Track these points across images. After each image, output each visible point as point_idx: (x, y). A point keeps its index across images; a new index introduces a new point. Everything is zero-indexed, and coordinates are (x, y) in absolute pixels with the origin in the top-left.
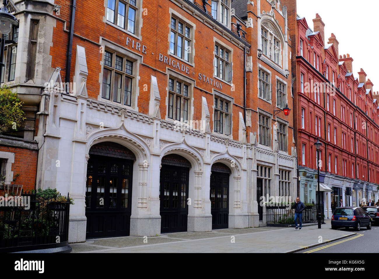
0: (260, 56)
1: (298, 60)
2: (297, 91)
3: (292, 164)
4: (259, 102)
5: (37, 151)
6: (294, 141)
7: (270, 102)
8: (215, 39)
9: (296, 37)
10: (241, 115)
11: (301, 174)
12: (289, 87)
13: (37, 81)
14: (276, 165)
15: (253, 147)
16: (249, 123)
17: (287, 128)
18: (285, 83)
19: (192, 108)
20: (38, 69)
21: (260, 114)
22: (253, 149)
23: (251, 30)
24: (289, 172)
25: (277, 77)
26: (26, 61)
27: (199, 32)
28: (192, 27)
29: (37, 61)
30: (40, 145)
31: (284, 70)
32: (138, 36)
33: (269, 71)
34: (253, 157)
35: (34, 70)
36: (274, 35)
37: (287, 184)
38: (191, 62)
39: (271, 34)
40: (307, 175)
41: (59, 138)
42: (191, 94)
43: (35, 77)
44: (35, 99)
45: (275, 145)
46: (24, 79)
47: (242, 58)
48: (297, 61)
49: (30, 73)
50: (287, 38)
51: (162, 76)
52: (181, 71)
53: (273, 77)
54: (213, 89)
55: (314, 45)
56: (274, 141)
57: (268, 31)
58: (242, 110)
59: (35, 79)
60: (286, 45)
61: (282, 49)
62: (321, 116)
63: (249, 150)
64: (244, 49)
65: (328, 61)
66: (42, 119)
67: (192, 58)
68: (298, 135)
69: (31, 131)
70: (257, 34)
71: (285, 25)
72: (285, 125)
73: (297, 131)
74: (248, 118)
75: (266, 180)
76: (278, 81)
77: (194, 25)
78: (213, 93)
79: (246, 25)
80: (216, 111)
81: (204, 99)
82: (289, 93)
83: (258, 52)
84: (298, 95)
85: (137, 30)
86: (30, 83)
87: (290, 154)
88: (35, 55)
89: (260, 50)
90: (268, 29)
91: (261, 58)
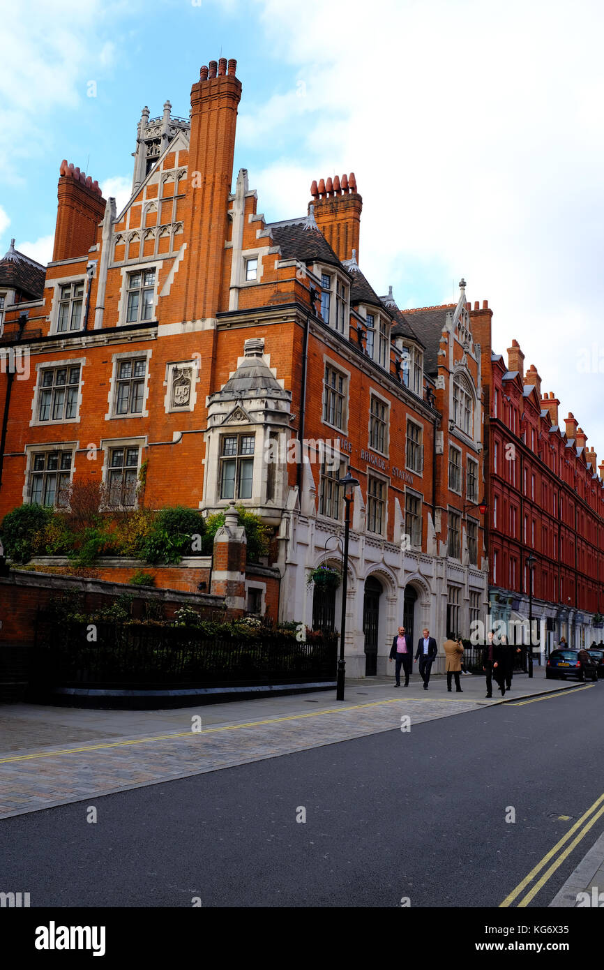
0: (451, 430)
1: (494, 423)
2: (490, 472)
3: (482, 583)
4: (449, 496)
5: (279, 580)
6: (484, 549)
7: (460, 494)
8: (408, 416)
9: (490, 388)
10: (429, 515)
11: (493, 597)
12: (480, 467)
13: (277, 502)
14: (466, 586)
15: (444, 562)
16: (439, 529)
17: (477, 530)
18: (477, 461)
19: (387, 514)
20: (278, 488)
21: (450, 512)
22: (444, 564)
23: (442, 393)
24: (479, 594)
25: (468, 455)
26: (266, 480)
27: (393, 410)
28: (388, 405)
29: (276, 480)
30: (282, 573)
31: (475, 442)
32: (345, 431)
33: (460, 449)
34: (443, 576)
35: (274, 490)
36: (465, 391)
37: (476, 612)
38: (386, 453)
39: (462, 392)
40: (501, 598)
41: (296, 565)
42: (385, 496)
43: (275, 497)
44: (275, 521)
45: (465, 556)
46: (265, 499)
47: (432, 435)
48: (491, 426)
49: (270, 494)
50: (479, 392)
51: (363, 477)
52: (378, 468)
53: (464, 456)
54: (405, 485)
55: (511, 394)
56: (463, 550)
57: (458, 388)
58: (431, 509)
59: (275, 500)
60: (479, 403)
61: (474, 410)
62: (517, 505)
63: (439, 565)
64: (434, 422)
65: (527, 415)
66: (283, 544)
67: (386, 447)
68: (490, 538)
69: (266, 556)
70: (448, 398)
71: (478, 374)
72: (475, 525)
73: (489, 533)
74: (438, 520)
75: (454, 606)
76: (469, 459)
77: (389, 403)
78: (405, 490)
79: (436, 385)
80: (407, 513)
81: (397, 500)
82: (480, 477)
83: (450, 423)
84: (491, 477)
85: (344, 424)
86: (270, 504)
87: (480, 568)
88: (275, 473)
89: (452, 421)
90: (459, 385)
91: (452, 432)
